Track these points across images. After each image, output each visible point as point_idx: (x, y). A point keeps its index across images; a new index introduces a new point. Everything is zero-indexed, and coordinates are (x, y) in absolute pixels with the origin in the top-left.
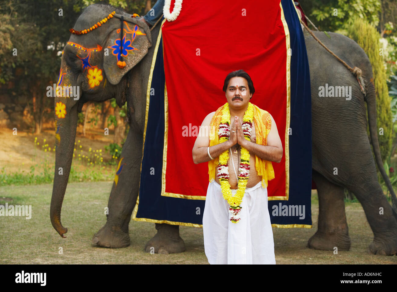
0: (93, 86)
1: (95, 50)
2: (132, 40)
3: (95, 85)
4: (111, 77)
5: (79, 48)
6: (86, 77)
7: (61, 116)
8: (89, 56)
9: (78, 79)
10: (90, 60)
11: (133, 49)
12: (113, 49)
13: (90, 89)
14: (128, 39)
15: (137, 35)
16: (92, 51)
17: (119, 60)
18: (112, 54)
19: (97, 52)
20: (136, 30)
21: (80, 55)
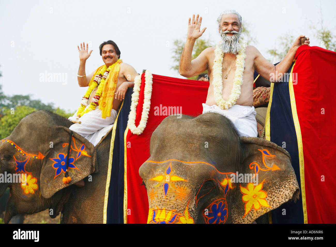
1: (35, 157)
2: (76, 158)
5: (19, 150)
11: (74, 167)
12: (54, 162)
14: (73, 156)
15: (82, 155)
16: (32, 156)
17: (57, 174)
18: (51, 167)
19: (36, 159)
20: (82, 149)
21: (17, 157)
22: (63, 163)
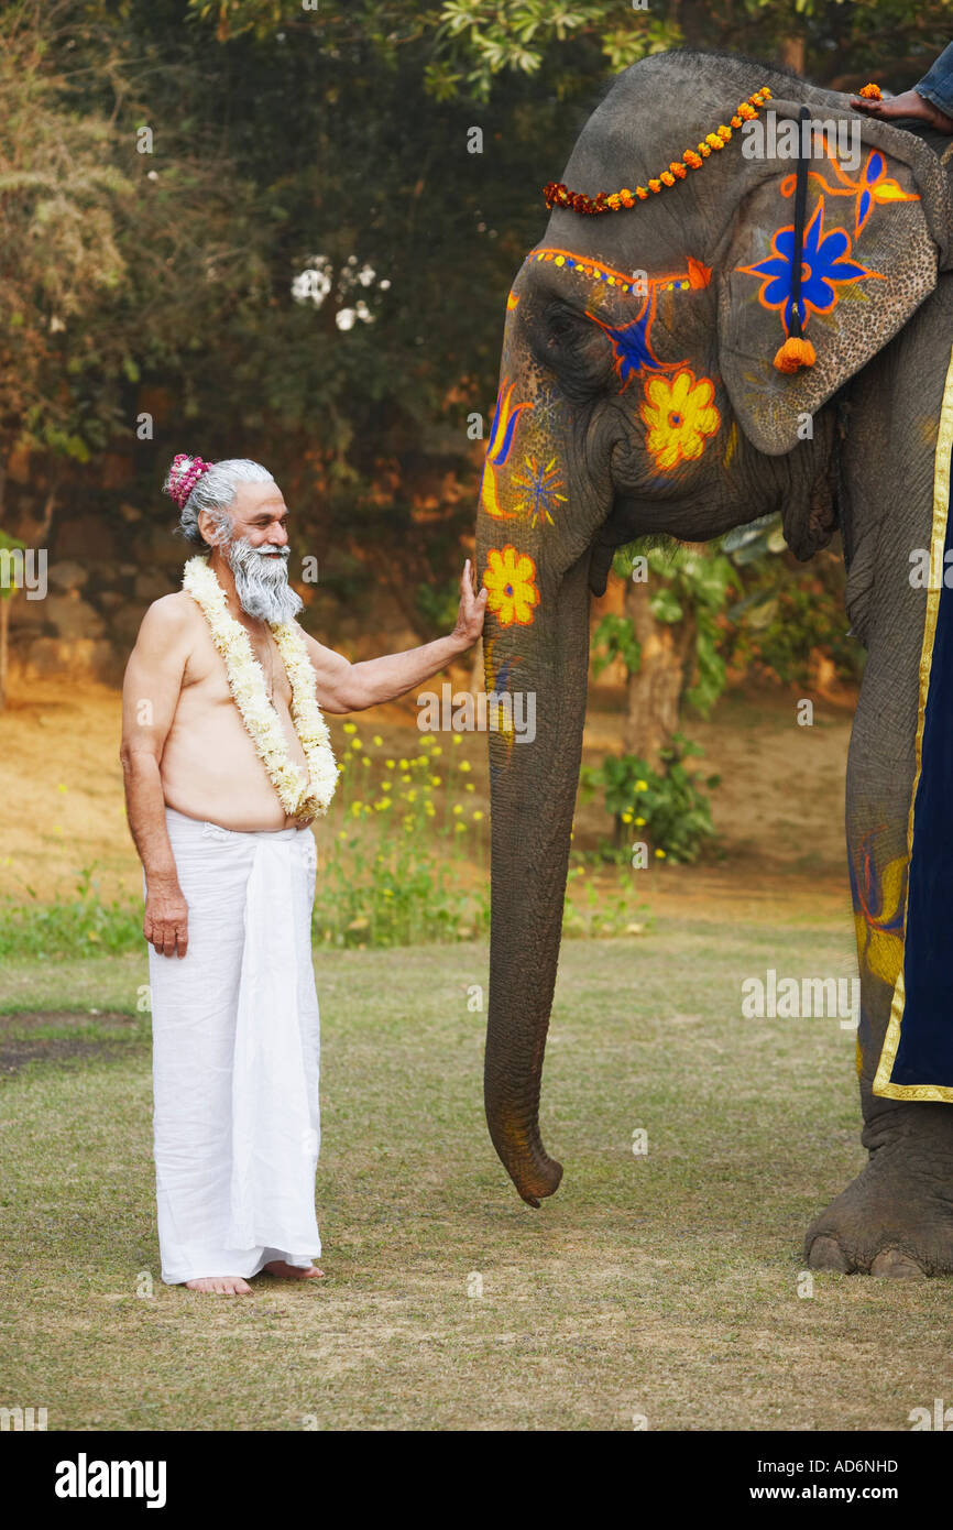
0: (669, 459)
1: (677, 285)
2: (853, 227)
3: (681, 454)
4: (756, 419)
5: (597, 275)
6: (632, 415)
7: (515, 617)
8: (646, 317)
9: (592, 431)
10: (654, 331)
11: (861, 273)
12: (762, 280)
13: (657, 478)
14: (837, 225)
15: (877, 204)
16: (663, 288)
18: (756, 305)
19: (686, 293)
20: (874, 175)
21: (601, 309)
22: (803, 270)
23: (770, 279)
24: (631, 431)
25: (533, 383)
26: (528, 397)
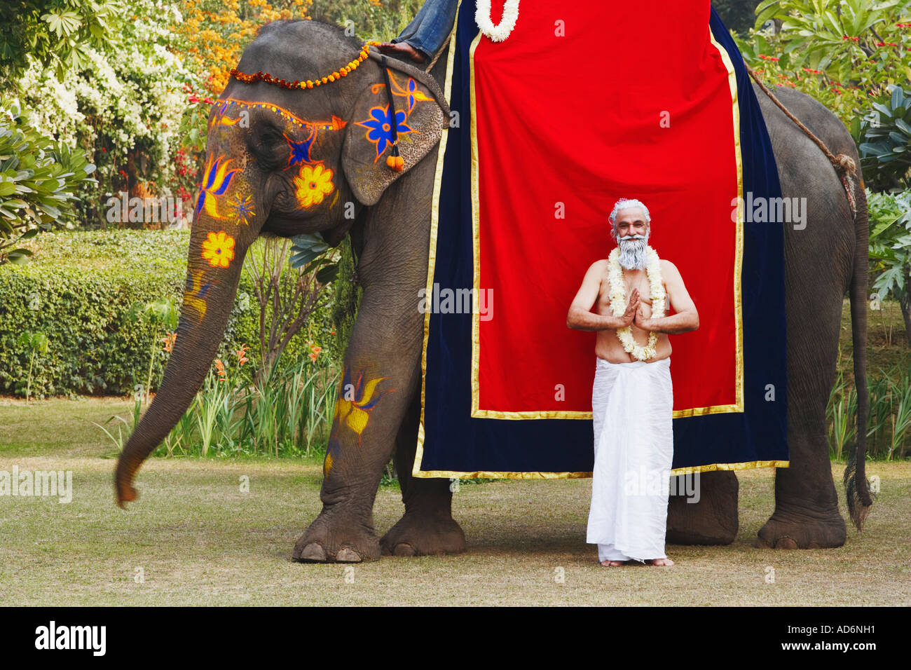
0: (307, 203)
1: (327, 127)
2: (408, 110)
3: (313, 201)
5: (289, 118)
6: (290, 181)
7: (220, 263)
8: (312, 139)
10: (314, 146)
11: (408, 130)
12: (367, 129)
13: (301, 210)
14: (400, 109)
15: (417, 101)
16: (320, 127)
17: (379, 153)
18: (365, 140)
19: (330, 131)
20: (412, 88)
21: (291, 134)
22: (386, 127)
23: (371, 129)
24: (289, 188)
25: (245, 161)
26: (241, 166)
